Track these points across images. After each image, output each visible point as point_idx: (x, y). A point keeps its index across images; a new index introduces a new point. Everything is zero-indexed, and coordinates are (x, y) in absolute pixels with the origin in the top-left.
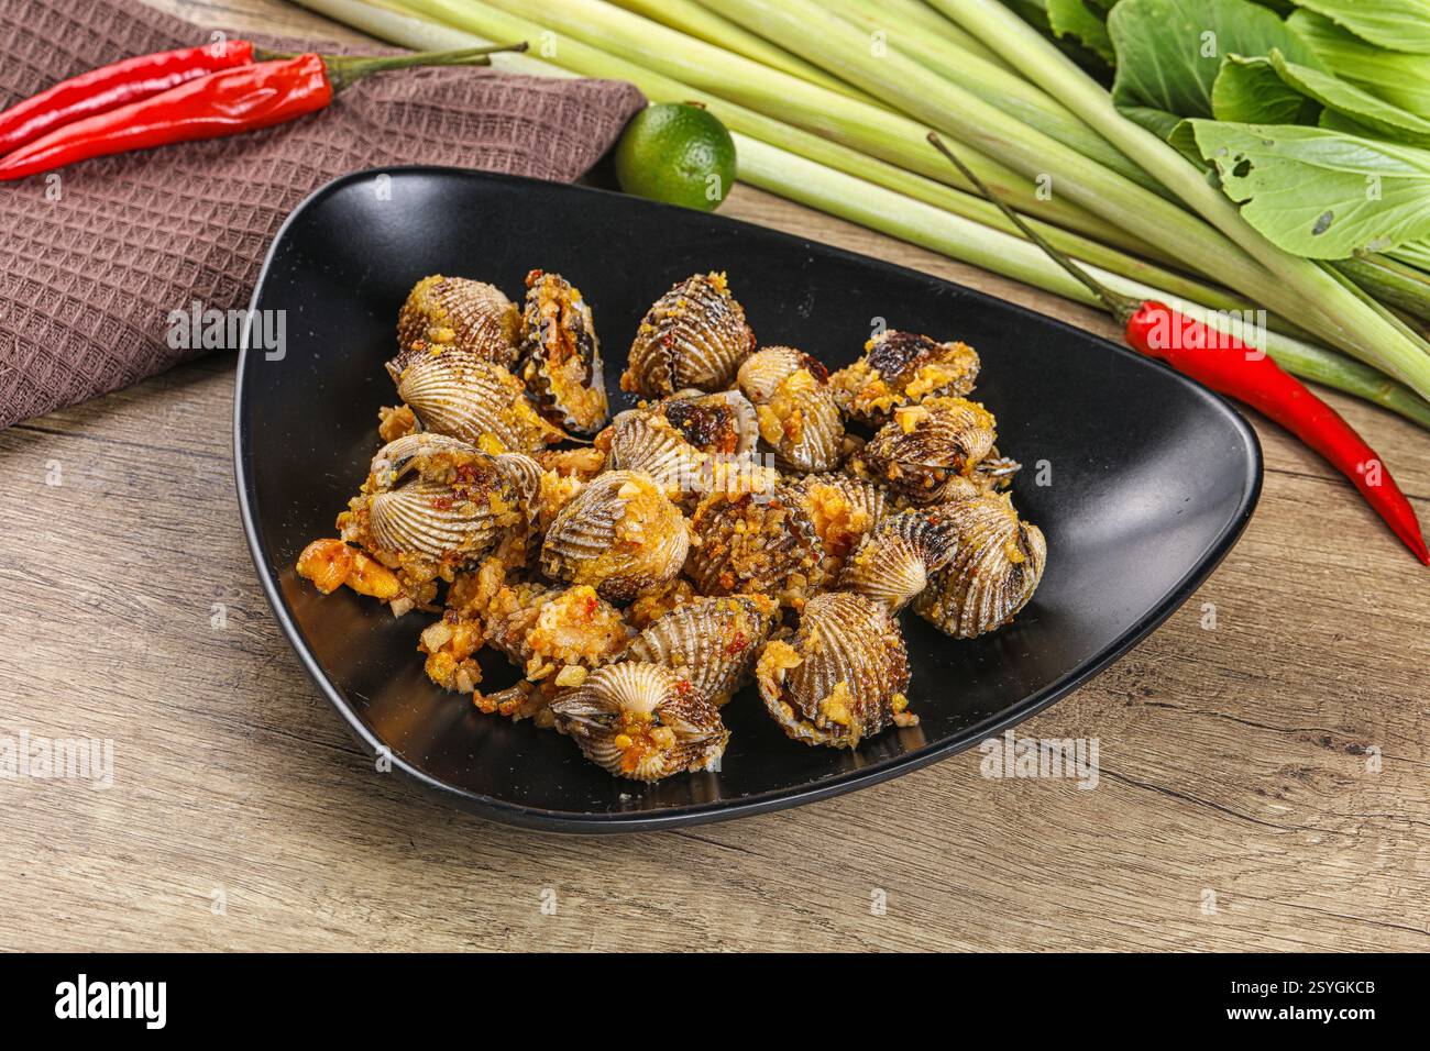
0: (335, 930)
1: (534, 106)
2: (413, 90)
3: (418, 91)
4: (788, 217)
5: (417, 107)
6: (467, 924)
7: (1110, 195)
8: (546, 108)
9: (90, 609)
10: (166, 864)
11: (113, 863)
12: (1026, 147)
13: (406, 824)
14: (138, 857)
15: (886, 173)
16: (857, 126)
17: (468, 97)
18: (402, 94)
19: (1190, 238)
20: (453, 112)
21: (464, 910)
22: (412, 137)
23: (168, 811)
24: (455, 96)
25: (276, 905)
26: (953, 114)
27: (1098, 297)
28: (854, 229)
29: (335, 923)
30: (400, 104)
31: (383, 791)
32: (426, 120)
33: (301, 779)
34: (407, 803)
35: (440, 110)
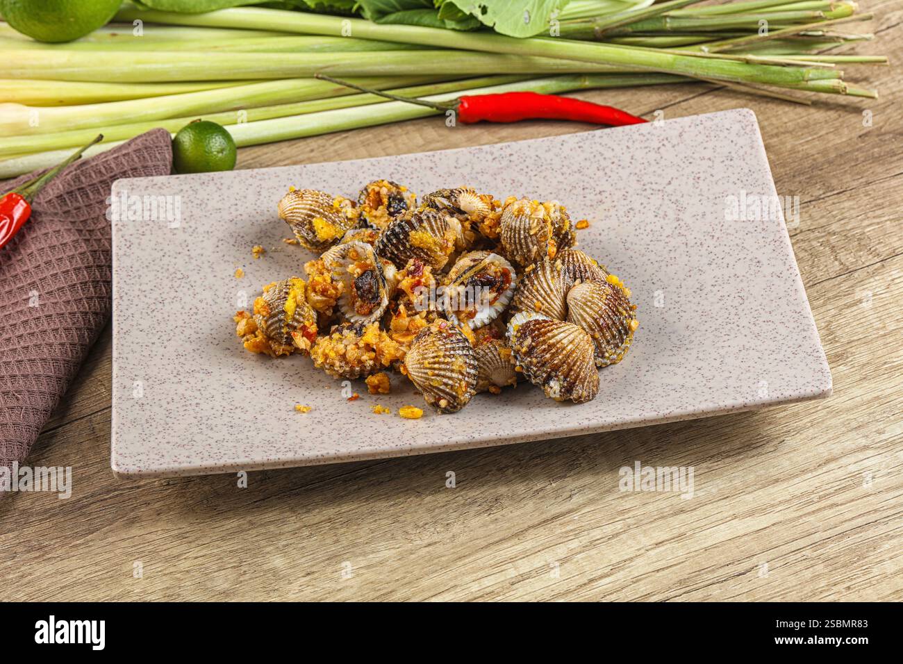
0: (430, 545)
1: (133, 160)
2: (61, 186)
3: (63, 186)
4: (259, 153)
5: (70, 193)
6: (479, 508)
7: (403, 62)
8: (139, 158)
9: (167, 487)
10: (329, 565)
11: (305, 579)
12: (348, 62)
13: (406, 487)
14: (314, 569)
15: (291, 108)
16: (255, 96)
17: (93, 175)
18: (56, 191)
19: (455, 61)
20: (89, 185)
21: (470, 504)
22: (78, 208)
23: (304, 544)
24: (86, 177)
25: (393, 551)
26: (301, 66)
27: (434, 109)
28: (293, 142)
29: (426, 542)
30: (60, 197)
31: (381, 480)
32: (79, 196)
33: (342, 497)
34: (397, 478)
35: (82, 188)
